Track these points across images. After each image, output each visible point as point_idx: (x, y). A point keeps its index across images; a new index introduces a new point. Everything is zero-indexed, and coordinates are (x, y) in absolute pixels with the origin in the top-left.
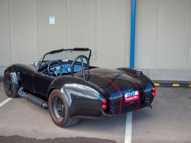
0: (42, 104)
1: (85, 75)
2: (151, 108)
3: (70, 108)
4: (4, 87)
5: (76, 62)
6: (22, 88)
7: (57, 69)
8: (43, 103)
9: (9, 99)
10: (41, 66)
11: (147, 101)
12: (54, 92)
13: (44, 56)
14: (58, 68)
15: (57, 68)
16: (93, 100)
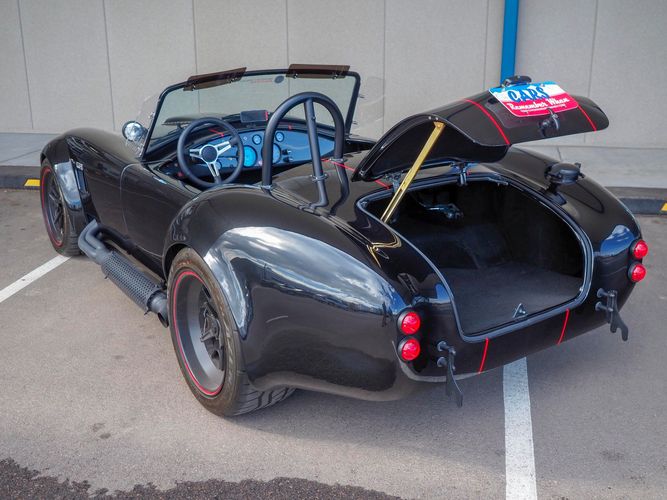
0: (151, 299)
1: (323, 182)
2: (625, 338)
3: (244, 339)
4: (45, 216)
5: (281, 119)
6: (93, 225)
7: (219, 153)
8: (154, 295)
9: (60, 260)
10: (151, 142)
11: (604, 304)
12: (182, 261)
13: (162, 98)
14: (224, 147)
15: (219, 149)
16: (352, 307)
